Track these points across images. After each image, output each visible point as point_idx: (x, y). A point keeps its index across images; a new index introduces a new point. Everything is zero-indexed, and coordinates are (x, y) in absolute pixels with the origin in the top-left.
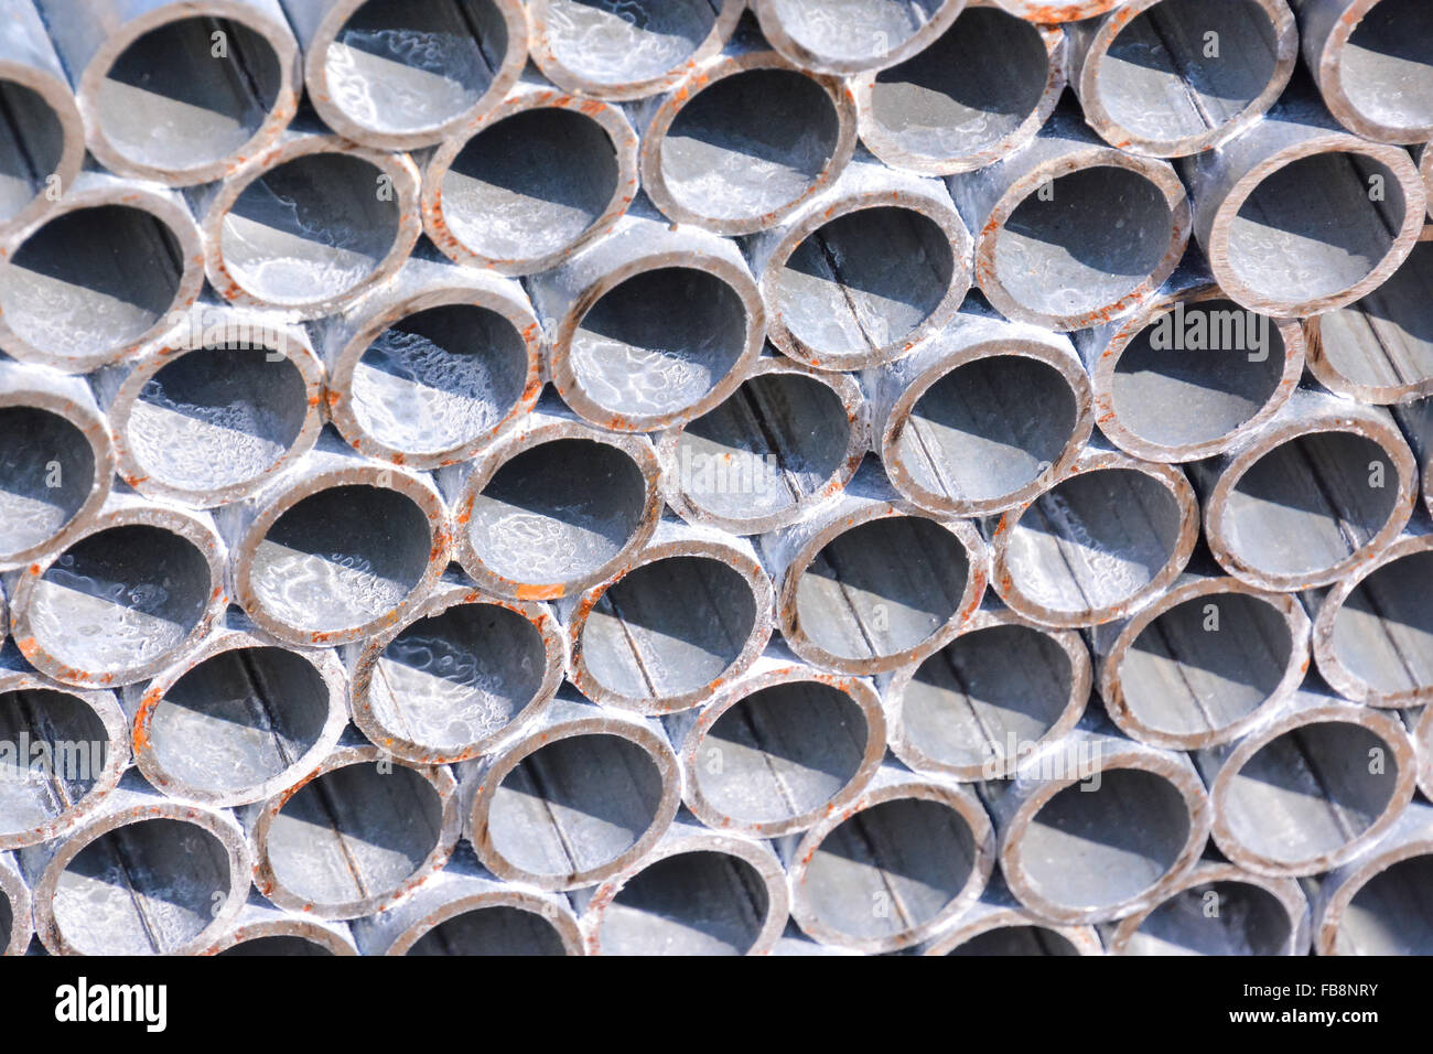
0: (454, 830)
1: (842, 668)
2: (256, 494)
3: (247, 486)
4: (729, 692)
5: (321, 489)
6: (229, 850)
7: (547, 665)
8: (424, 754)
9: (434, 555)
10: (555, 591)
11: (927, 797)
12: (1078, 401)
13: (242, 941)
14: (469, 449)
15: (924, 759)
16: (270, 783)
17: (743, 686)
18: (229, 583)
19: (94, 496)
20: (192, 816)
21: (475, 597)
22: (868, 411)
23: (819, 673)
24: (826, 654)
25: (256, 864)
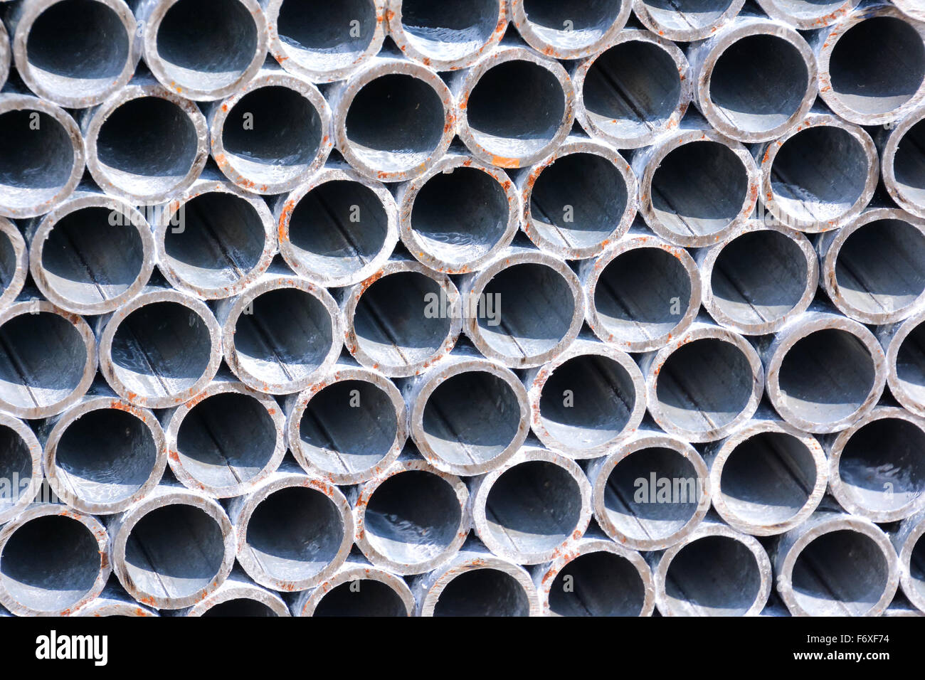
0: (458, 326)
1: (676, 240)
2: (348, 77)
3: (342, 71)
4: (612, 249)
5: (383, 74)
6: (332, 315)
7: (510, 215)
8: (441, 266)
9: (446, 128)
10: (514, 163)
11: (725, 339)
12: (809, 70)
13: (339, 380)
14: (466, 61)
15: (723, 316)
16: (354, 274)
17: (621, 246)
18: (332, 134)
19: (257, 58)
20: (311, 289)
21: (469, 163)
22: (691, 73)
23: (664, 244)
24: (667, 230)
25: (347, 330)
